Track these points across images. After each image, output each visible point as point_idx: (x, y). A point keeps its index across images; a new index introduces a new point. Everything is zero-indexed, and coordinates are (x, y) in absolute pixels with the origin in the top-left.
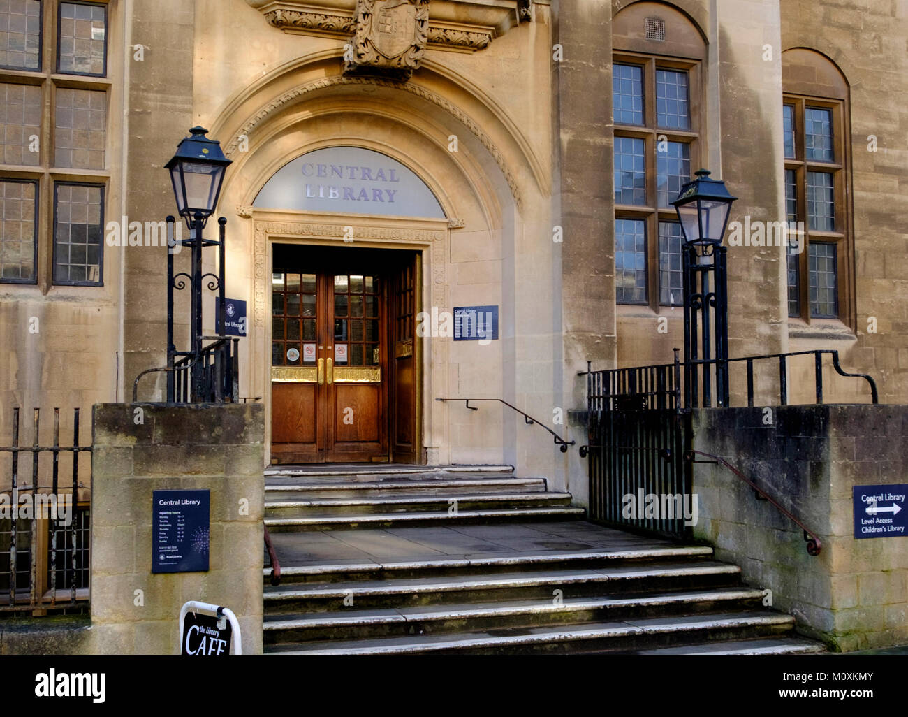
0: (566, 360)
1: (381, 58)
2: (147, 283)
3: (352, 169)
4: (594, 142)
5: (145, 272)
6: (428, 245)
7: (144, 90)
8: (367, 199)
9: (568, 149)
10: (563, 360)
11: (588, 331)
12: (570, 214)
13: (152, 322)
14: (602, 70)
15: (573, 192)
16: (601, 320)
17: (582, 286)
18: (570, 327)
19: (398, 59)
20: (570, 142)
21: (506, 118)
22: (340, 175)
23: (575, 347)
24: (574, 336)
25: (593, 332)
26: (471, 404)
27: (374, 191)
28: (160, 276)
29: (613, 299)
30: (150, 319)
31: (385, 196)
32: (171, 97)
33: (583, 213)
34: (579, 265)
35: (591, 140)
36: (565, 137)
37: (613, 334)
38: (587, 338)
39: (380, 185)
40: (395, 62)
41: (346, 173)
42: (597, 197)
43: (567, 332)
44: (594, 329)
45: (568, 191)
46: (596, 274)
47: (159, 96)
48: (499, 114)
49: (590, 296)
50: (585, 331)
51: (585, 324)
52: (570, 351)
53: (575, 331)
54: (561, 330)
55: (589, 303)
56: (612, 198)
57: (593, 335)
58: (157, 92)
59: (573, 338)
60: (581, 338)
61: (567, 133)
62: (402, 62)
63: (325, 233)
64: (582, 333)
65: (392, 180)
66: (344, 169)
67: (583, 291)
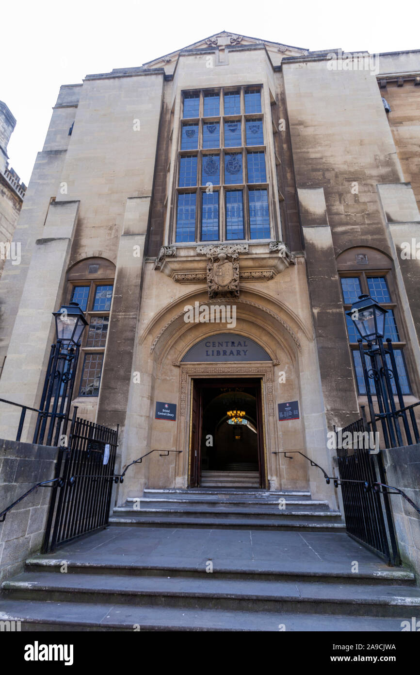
0: (328, 427)
1: (219, 287)
2: (110, 393)
3: (227, 342)
4: (332, 312)
5: (110, 388)
6: (264, 375)
7: (118, 312)
8: (234, 355)
9: (318, 316)
10: (327, 427)
11: (341, 410)
12: (322, 348)
13: (110, 411)
14: (333, 279)
15: (323, 337)
16: (348, 403)
17: (334, 384)
18: (329, 408)
19: (227, 286)
20: (318, 313)
21: (287, 308)
22: (222, 346)
23: (334, 420)
24: (332, 413)
25: (344, 410)
26: (287, 455)
27: (237, 351)
28: (116, 390)
29: (354, 391)
30: (110, 410)
31: (242, 353)
32: (128, 313)
33: (330, 346)
34: (331, 373)
35: (331, 311)
36: (316, 311)
37: (357, 411)
38: (341, 414)
39: (239, 348)
40: (226, 288)
41: (225, 345)
42: (337, 338)
43: (328, 410)
44: (344, 408)
45: (320, 336)
46: (341, 378)
47: (123, 314)
48: (283, 306)
49: (340, 390)
50: (339, 410)
51: (338, 405)
52: (331, 422)
53: (332, 410)
54: (324, 410)
55: (339, 394)
56: (346, 338)
57: (344, 412)
58: (123, 312)
59: (332, 414)
60: (337, 414)
61: (316, 309)
62: (229, 287)
63: (213, 372)
64: (336, 411)
65: (245, 346)
66: (224, 343)
67: (335, 387)
